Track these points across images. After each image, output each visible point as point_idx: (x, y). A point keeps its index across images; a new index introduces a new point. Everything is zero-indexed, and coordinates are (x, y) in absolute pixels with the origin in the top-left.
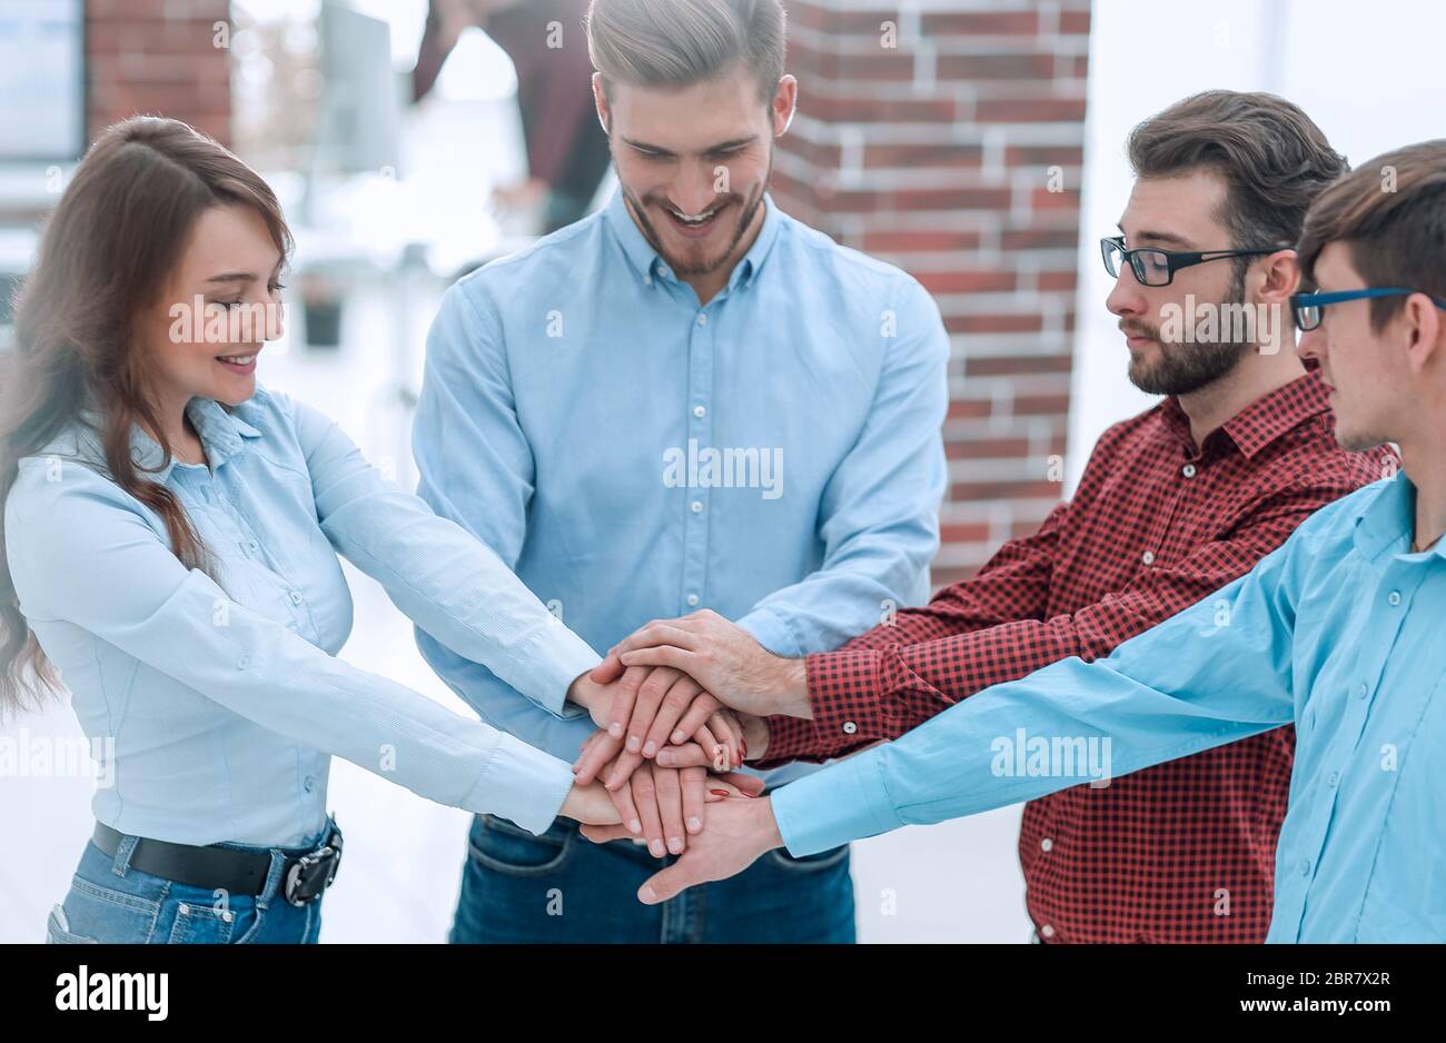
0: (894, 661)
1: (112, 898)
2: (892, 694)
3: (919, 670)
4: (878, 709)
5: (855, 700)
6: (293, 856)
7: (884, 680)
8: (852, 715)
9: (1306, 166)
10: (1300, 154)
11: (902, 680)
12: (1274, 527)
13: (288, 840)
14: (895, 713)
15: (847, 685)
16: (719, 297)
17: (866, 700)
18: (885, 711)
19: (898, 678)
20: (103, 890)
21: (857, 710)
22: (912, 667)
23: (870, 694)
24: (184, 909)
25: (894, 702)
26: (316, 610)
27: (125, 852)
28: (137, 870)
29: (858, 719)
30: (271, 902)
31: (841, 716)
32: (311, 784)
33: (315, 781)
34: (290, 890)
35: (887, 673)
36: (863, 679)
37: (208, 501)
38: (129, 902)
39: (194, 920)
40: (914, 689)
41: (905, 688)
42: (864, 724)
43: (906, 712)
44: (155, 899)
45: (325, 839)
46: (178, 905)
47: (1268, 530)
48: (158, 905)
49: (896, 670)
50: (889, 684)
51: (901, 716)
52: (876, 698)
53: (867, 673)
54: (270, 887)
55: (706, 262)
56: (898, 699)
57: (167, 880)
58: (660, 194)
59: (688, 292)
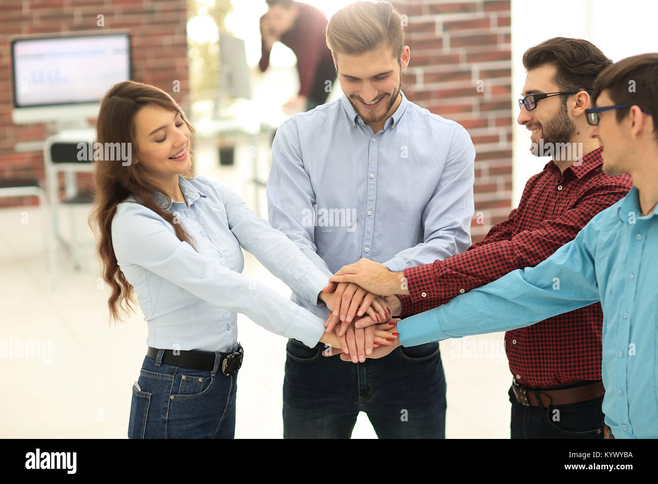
0: (438, 265)
1: (156, 375)
2: (439, 278)
3: (449, 266)
4: (434, 285)
5: (424, 283)
6: (223, 355)
7: (435, 273)
8: (424, 289)
9: (588, 59)
10: (586, 55)
11: (442, 271)
12: (589, 202)
13: (222, 349)
14: (441, 285)
15: (420, 277)
16: (381, 131)
17: (429, 282)
18: (437, 285)
19: (440, 271)
20: (152, 373)
21: (425, 287)
22: (446, 266)
23: (430, 279)
24: (184, 377)
25: (440, 281)
26: (229, 259)
27: (160, 356)
28: (165, 363)
29: (427, 290)
30: (217, 374)
31: (420, 290)
32: (229, 327)
33: (232, 325)
34: (224, 369)
35: (436, 270)
36: (426, 273)
37: (187, 217)
38: (162, 376)
39: (188, 382)
40: (447, 274)
41: (443, 274)
42: (429, 292)
43: (445, 285)
44: (172, 374)
45: (236, 349)
46: (181, 376)
47: (587, 203)
48: (174, 376)
49: (439, 268)
50: (437, 274)
51: (443, 287)
52: (432, 281)
53: (428, 271)
54: (216, 367)
55: (376, 117)
56: (441, 279)
57: (176, 366)
58: (356, 94)
59: (369, 129)
